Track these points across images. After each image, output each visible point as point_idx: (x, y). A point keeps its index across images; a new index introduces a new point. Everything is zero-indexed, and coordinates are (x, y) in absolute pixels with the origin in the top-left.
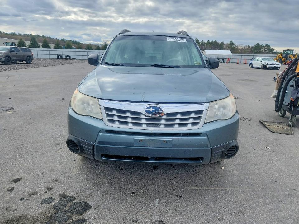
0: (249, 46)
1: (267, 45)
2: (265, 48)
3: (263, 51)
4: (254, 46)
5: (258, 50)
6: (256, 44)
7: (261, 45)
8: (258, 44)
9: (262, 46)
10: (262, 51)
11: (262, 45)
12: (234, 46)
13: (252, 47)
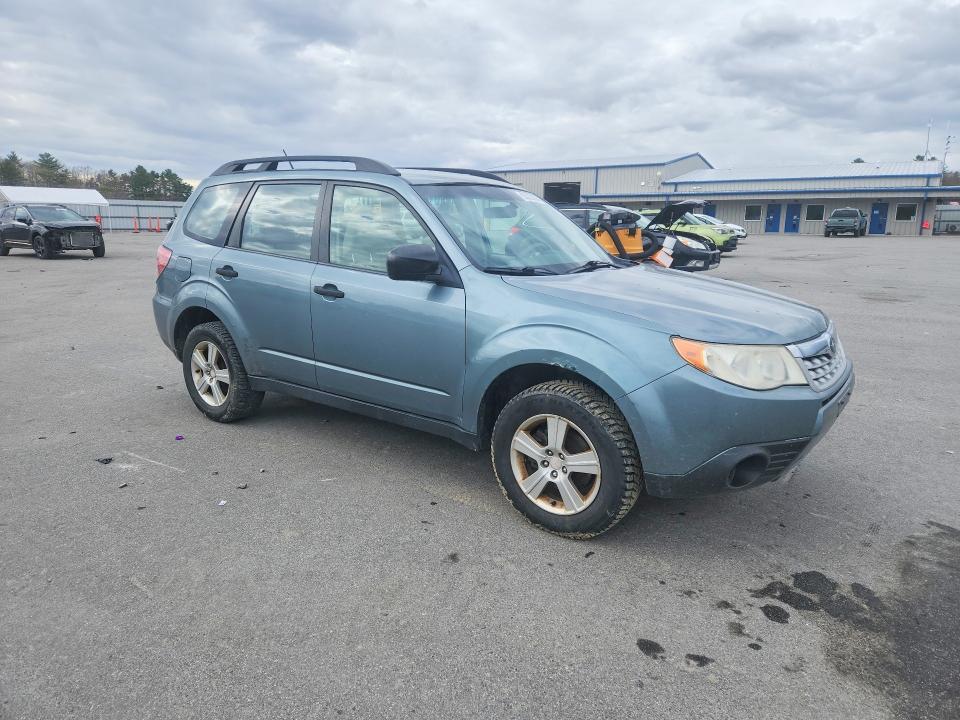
0: (111, 172)
1: (169, 171)
2: (164, 183)
3: (162, 192)
4: (129, 175)
5: (147, 186)
6: (133, 169)
7: (149, 171)
8: (140, 169)
9: (154, 175)
10: (159, 190)
11: (153, 172)
12: (60, 171)
13: (124, 177)
